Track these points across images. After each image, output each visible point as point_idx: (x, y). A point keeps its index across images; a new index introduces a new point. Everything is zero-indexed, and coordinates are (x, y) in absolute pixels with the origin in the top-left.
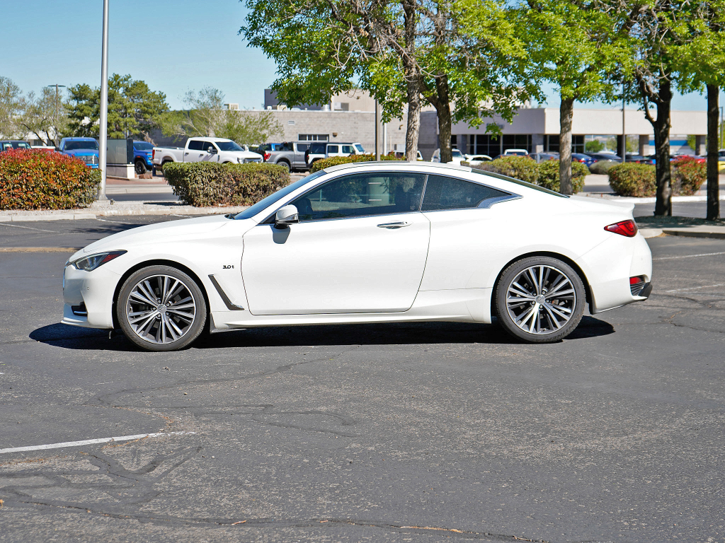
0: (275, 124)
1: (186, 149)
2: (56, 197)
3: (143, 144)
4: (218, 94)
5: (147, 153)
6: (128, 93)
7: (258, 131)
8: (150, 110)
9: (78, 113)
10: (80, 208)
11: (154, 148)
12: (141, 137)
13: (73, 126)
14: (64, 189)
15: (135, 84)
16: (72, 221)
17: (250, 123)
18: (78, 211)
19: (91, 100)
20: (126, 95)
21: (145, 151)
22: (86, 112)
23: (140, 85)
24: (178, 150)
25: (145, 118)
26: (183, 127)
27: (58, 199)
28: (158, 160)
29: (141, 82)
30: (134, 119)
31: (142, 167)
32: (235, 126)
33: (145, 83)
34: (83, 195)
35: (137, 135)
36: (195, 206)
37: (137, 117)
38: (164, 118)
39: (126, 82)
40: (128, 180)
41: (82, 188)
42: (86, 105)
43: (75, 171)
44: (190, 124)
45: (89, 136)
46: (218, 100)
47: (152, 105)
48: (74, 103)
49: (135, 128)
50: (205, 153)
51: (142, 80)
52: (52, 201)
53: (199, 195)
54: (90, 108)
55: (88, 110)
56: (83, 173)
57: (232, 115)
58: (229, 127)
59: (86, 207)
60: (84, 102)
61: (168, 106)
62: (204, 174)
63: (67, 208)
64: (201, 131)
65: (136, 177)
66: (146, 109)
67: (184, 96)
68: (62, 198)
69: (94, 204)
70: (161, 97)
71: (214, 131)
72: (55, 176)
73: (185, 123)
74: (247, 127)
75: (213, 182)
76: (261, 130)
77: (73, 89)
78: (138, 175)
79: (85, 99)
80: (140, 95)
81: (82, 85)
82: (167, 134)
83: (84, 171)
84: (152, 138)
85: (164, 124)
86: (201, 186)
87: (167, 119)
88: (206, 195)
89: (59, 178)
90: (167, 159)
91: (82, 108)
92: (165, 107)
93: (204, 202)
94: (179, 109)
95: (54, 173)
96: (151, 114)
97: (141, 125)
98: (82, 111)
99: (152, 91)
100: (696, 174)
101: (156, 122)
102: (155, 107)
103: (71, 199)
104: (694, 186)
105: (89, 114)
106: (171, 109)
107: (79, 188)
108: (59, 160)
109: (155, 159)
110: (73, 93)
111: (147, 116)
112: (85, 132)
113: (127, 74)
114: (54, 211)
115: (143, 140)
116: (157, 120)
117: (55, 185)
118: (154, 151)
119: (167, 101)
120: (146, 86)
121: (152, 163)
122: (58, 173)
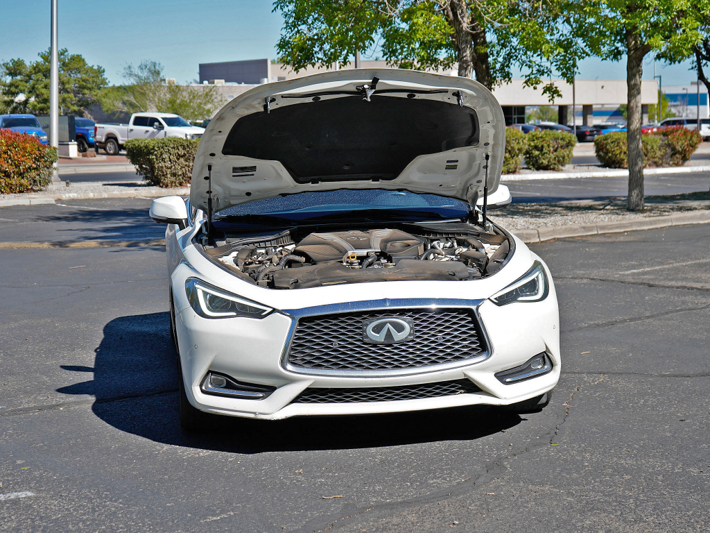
0: (219, 98)
1: (131, 126)
2: (7, 180)
3: (84, 121)
4: (157, 68)
5: (88, 130)
6: (65, 68)
7: (202, 106)
8: (89, 85)
9: (13, 89)
10: (35, 191)
11: (96, 125)
12: (81, 114)
13: (8, 103)
14: (16, 170)
15: (73, 58)
16: (28, 206)
17: (194, 97)
18: (33, 195)
19: (28, 76)
20: (63, 70)
21: (87, 128)
22: (22, 88)
23: (78, 59)
24: (121, 126)
25: (83, 94)
26: (124, 103)
27: (10, 182)
28: (101, 137)
29: (78, 56)
30: (72, 95)
31: (83, 145)
32: (178, 101)
33: (83, 57)
34: (38, 177)
35: (75, 111)
36: (162, 187)
37: (76, 93)
38: (103, 93)
39: (62, 57)
40: (71, 159)
41: (36, 169)
42: (21, 81)
43: (29, 149)
44: (132, 99)
45: (25, 113)
46: (158, 73)
47: (91, 80)
48: (8, 79)
49: (73, 105)
50: (150, 129)
51: (79, 54)
52: (3, 184)
53: (167, 174)
54: (25, 84)
55: (23, 86)
56: (37, 152)
57: (175, 90)
58: (172, 102)
59: (41, 190)
60: (19, 77)
61: (107, 81)
62: (172, 151)
63: (20, 192)
64: (143, 107)
65: (79, 155)
66: (85, 84)
67: (123, 71)
68: (15, 181)
69: (50, 186)
70: (100, 71)
71: (156, 106)
72: (6, 156)
73: (126, 98)
74: (190, 102)
75: (182, 160)
76: (205, 104)
77: (8, 64)
78: (81, 154)
79: (20, 74)
80: (78, 70)
81: (16, 60)
82: (107, 111)
83: (39, 150)
84: (91, 115)
85: (104, 100)
86: (168, 164)
87: (106, 94)
88: (174, 175)
89: (10, 158)
90: (110, 136)
91: (17, 84)
92: (104, 82)
93: (172, 182)
94: (117, 85)
95: (5, 153)
96: (90, 89)
97: (79, 101)
98: (17, 87)
99: (90, 65)
100: (686, 143)
101: (95, 98)
102: (93, 82)
103: (25, 182)
104: (685, 156)
105: (24, 90)
106: (110, 85)
107: (34, 169)
108: (10, 138)
109: (97, 136)
110: (7, 69)
111: (86, 91)
112: (20, 110)
113: (64, 48)
114: (7, 196)
115: (82, 116)
116: (96, 95)
117: (6, 166)
118: (96, 129)
119: (106, 75)
120: (84, 60)
121: (94, 140)
122: (9, 153)
